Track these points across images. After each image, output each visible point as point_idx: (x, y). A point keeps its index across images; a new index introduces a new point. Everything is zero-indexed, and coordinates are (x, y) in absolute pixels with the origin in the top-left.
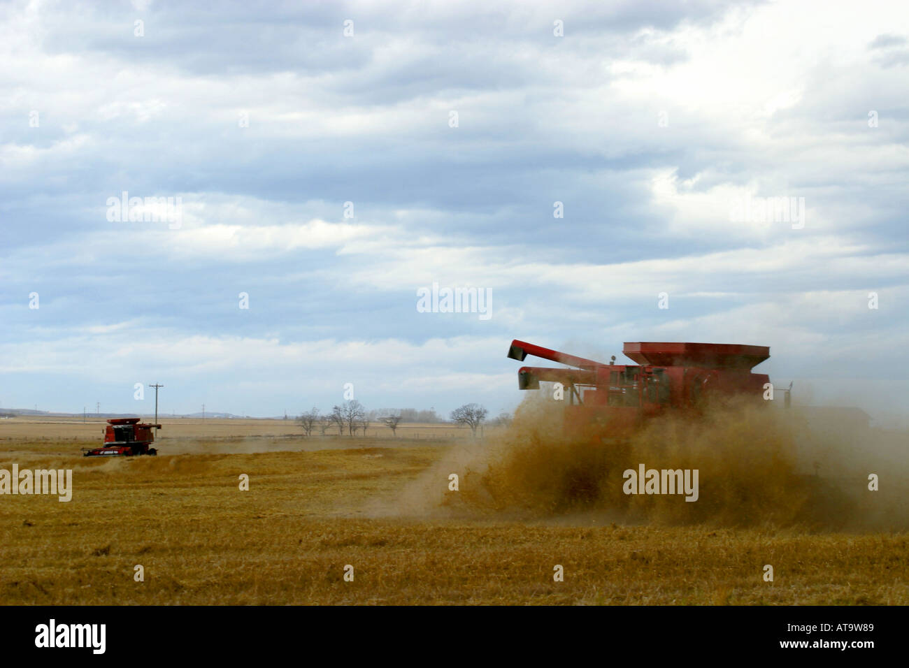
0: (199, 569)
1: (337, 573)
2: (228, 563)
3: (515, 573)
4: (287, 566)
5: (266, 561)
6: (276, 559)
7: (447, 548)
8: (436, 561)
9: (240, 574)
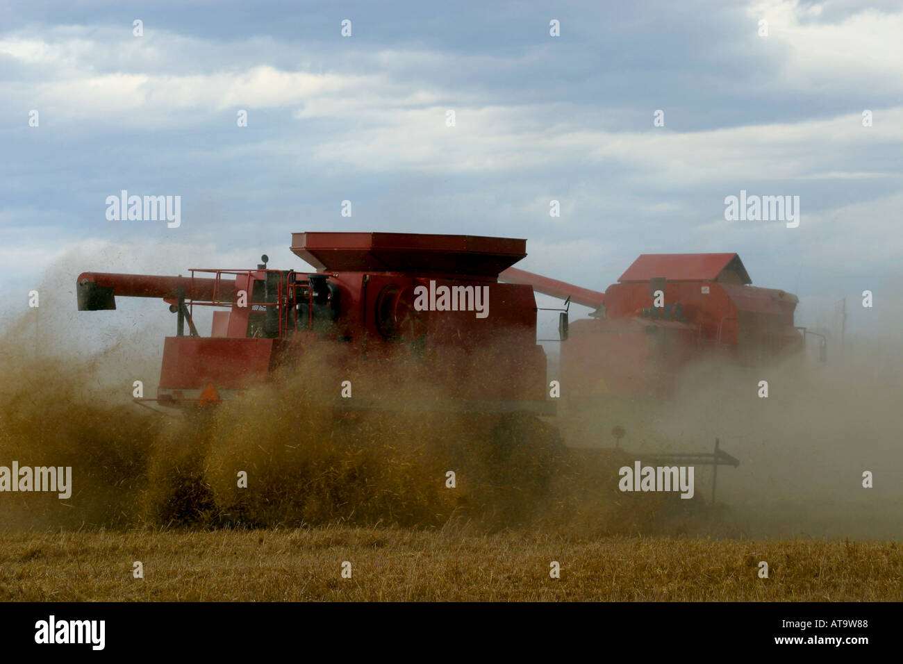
0: (115, 582)
1: (317, 587)
2: (156, 573)
3: (578, 586)
4: (244, 577)
5: (212, 570)
6: (227, 568)
7: (475, 550)
8: (461, 569)
9: (175, 589)
